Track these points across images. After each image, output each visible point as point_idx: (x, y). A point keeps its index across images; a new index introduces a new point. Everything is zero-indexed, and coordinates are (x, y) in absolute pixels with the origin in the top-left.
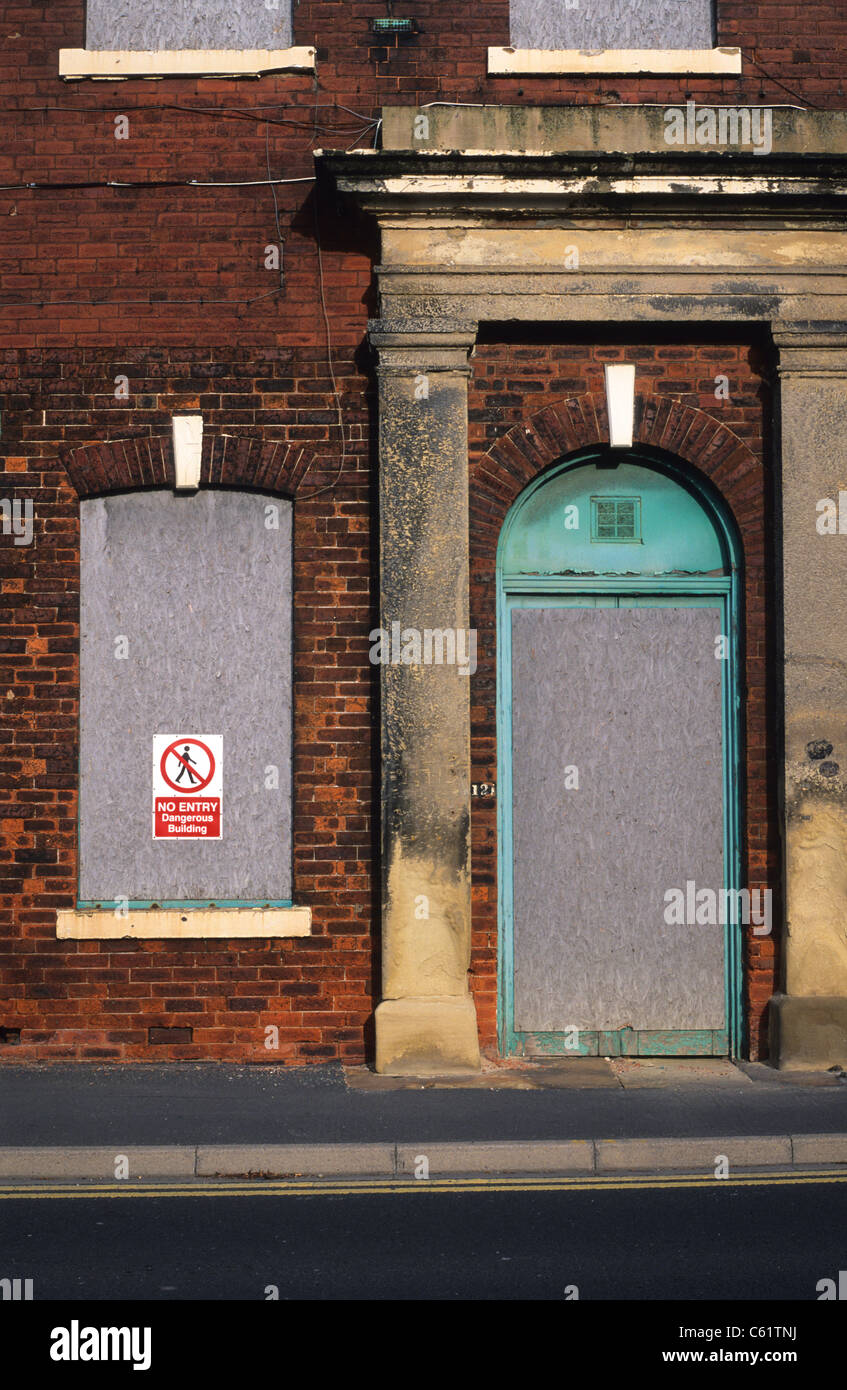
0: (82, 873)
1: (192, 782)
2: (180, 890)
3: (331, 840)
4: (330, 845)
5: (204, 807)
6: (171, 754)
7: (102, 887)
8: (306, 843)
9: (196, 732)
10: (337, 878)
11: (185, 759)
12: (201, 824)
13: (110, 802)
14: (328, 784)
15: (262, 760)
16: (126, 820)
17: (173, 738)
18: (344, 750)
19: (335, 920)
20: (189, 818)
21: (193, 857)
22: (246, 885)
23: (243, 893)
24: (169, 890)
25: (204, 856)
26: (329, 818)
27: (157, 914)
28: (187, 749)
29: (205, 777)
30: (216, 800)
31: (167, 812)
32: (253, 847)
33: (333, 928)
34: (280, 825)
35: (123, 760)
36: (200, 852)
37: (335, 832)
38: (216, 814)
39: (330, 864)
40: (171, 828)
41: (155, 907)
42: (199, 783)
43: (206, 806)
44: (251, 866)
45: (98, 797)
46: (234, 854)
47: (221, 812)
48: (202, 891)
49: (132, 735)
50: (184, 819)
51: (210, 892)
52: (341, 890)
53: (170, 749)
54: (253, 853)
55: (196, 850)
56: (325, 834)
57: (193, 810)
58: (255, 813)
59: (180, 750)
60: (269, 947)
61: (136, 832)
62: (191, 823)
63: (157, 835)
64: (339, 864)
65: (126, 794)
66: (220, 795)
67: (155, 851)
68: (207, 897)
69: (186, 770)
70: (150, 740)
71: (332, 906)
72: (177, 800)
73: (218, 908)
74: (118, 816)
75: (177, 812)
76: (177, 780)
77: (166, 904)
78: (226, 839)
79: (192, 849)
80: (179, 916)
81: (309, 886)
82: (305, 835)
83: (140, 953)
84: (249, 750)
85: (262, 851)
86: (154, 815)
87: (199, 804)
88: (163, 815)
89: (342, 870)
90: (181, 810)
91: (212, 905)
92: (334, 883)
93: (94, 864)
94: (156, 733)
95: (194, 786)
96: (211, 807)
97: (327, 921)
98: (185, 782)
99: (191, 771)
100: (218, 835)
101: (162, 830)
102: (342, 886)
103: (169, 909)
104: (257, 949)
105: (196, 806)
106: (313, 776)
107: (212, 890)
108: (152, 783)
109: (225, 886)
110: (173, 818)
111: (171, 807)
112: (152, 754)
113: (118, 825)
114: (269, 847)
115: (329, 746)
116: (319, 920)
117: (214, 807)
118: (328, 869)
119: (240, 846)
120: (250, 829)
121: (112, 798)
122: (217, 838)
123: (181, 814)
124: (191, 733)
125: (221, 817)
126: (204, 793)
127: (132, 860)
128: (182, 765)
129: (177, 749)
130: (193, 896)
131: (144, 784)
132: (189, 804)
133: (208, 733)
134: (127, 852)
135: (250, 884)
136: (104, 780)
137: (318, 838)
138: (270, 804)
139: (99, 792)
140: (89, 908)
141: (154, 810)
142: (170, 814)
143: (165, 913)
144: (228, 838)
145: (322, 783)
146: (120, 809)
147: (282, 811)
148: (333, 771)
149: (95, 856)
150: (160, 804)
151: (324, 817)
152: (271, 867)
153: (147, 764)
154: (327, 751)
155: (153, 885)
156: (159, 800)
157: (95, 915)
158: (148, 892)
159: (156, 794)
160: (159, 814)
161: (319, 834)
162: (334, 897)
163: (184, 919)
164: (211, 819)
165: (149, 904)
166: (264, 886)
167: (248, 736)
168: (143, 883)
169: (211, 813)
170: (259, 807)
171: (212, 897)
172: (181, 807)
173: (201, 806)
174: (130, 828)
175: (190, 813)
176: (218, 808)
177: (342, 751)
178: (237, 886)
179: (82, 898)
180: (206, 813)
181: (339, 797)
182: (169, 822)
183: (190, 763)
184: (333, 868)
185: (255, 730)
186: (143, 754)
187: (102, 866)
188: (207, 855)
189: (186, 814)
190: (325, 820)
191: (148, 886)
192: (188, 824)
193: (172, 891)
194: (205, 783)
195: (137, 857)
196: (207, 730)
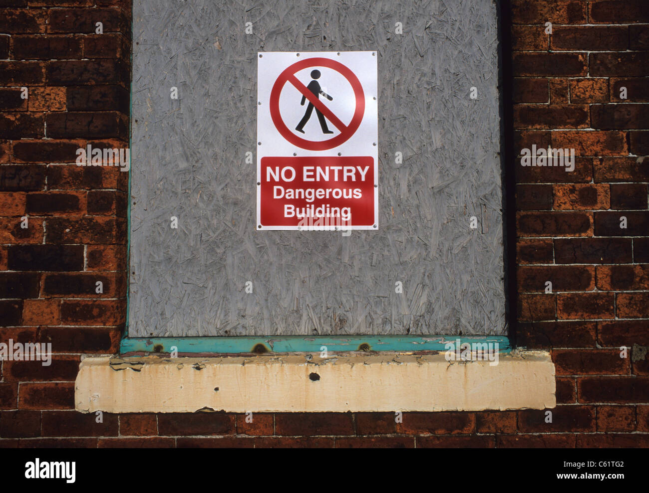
0: (133, 289)
1: (325, 130)
2: (305, 317)
3: (585, 226)
4: (584, 236)
5: (346, 174)
6: (288, 85)
7: (168, 314)
8: (539, 233)
9: (331, 48)
10: (597, 296)
11: (313, 91)
12: (341, 203)
13: (183, 165)
14: (576, 125)
15: (447, 92)
16: (211, 196)
17: (290, 58)
18: (602, 63)
19: (594, 375)
20: (320, 193)
21: (328, 261)
22: (423, 310)
23: (417, 322)
24: (286, 319)
25: (346, 259)
26: (578, 186)
27: (262, 368)
28: (316, 74)
29: (347, 122)
30: (366, 161)
31: (281, 182)
32: (434, 241)
33: (591, 390)
34: (483, 204)
35: (207, 95)
36: (340, 252)
37: (590, 211)
38: (367, 185)
39: (584, 271)
40: (289, 211)
41: (260, 350)
42: (337, 132)
43: (349, 172)
44: (430, 276)
45: (163, 158)
46: (400, 255)
47: (376, 182)
48: (342, 321)
49: (222, 53)
50: (311, 195)
51: (358, 322)
52: (604, 319)
53: (287, 75)
54: (433, 252)
55: (333, 249)
56: (575, 215)
57: (326, 178)
58: (436, 183)
59: (304, 76)
60: (473, 425)
61: (228, 218)
62: (324, 201)
63: (265, 222)
64: (602, 270)
65: (210, 153)
66: (373, 152)
67: (261, 249)
68: (352, 331)
69: (314, 112)
70: (253, 61)
71: (589, 349)
72: (297, 163)
73: (375, 353)
74: (196, 190)
75: (299, 183)
76: (300, 127)
77: (280, 346)
78: (386, 228)
79: (326, 246)
80: (304, 370)
81: (546, 311)
82: (537, 217)
83: (233, 435)
84: (424, 75)
85: (450, 249)
86: (259, 188)
87: (336, 169)
88: (275, 188)
89: (605, 282)
90: (305, 179)
91: (364, 347)
92: (593, 306)
93: (154, 272)
94: (262, 49)
95: (328, 137)
96: (358, 174)
97: (581, 376)
98: (313, 132)
99: (324, 113)
100: (370, 222)
101: (272, 215)
102: (608, 310)
103: (285, 356)
104: (450, 430)
105: (332, 173)
106: (548, 112)
107: (361, 319)
108: (256, 134)
109: (384, 311)
110: (291, 194)
111: (288, 174)
112: (255, 84)
113: (196, 205)
114: (463, 241)
115: (575, 57)
116: (566, 375)
117: (363, 174)
118: (581, 279)
119: (410, 241)
120: (428, 212)
121: (187, 160)
122: (370, 228)
123: (306, 186)
124: (323, 49)
125: (376, 190)
126: (347, 149)
127: (219, 265)
128: (307, 102)
129: (298, 75)
130: (327, 329)
131: (241, 135)
132: (319, 169)
133: (351, 49)
134: (212, 251)
135: (430, 309)
136: (173, 127)
137: (561, 223)
138: (463, 166)
139: (165, 149)
140: (142, 353)
141: (259, 180)
142: (286, 186)
143: (277, 366)
144: (388, 228)
145: (564, 124)
146: (200, 178)
147: (486, 178)
148: (584, 101)
149: (157, 259)
150: (269, 169)
151: (570, 185)
152: (466, 278)
153: (247, 104)
154: (571, 66)
155: (257, 309)
156: (268, 162)
157: (146, 367)
158: (249, 322)
159: (262, 152)
160: (267, 187)
161: (564, 215)
162: (592, 333)
163: (314, 377)
164: (357, 194)
165: (248, 346)
166: (455, 312)
167: (422, 51)
168: (240, 305)
169: (358, 184)
170: (443, 173)
171: (363, 330)
172: (305, 174)
173: (341, 173)
174: (217, 211)
175: (322, 184)
176: (370, 175)
177: (597, 67)
178: (405, 311)
179: (132, 332)
180: (350, 184)
181: (597, 148)
182: (285, 201)
183: (321, 98)
184: (589, 279)
185: (433, 41)
186: (241, 84)
187: (169, 279)
188: (352, 258)
189: (315, 185)
190: (573, 191)
191: (248, 312)
192: (318, 203)
193: (290, 320)
194: (347, 132)
195: (229, 260)
196: (351, 44)
